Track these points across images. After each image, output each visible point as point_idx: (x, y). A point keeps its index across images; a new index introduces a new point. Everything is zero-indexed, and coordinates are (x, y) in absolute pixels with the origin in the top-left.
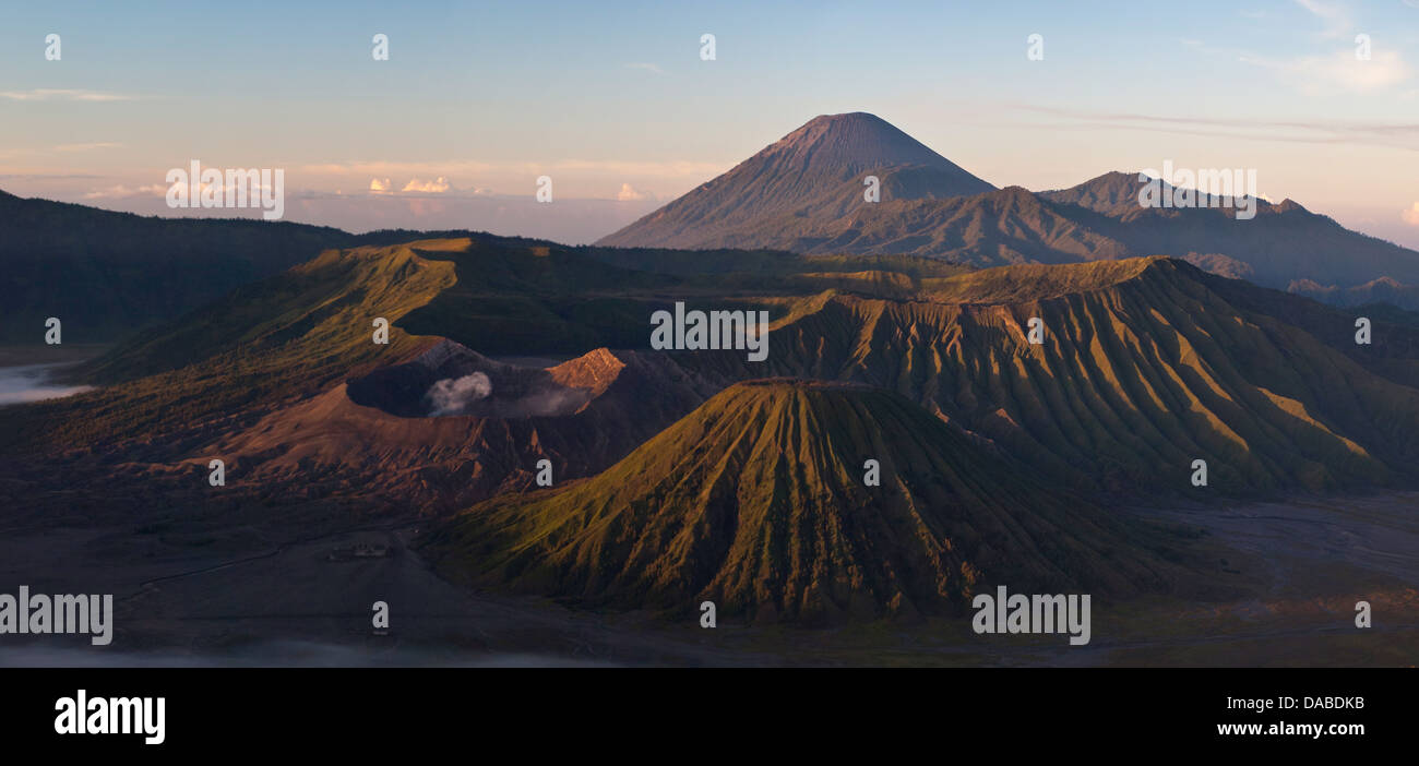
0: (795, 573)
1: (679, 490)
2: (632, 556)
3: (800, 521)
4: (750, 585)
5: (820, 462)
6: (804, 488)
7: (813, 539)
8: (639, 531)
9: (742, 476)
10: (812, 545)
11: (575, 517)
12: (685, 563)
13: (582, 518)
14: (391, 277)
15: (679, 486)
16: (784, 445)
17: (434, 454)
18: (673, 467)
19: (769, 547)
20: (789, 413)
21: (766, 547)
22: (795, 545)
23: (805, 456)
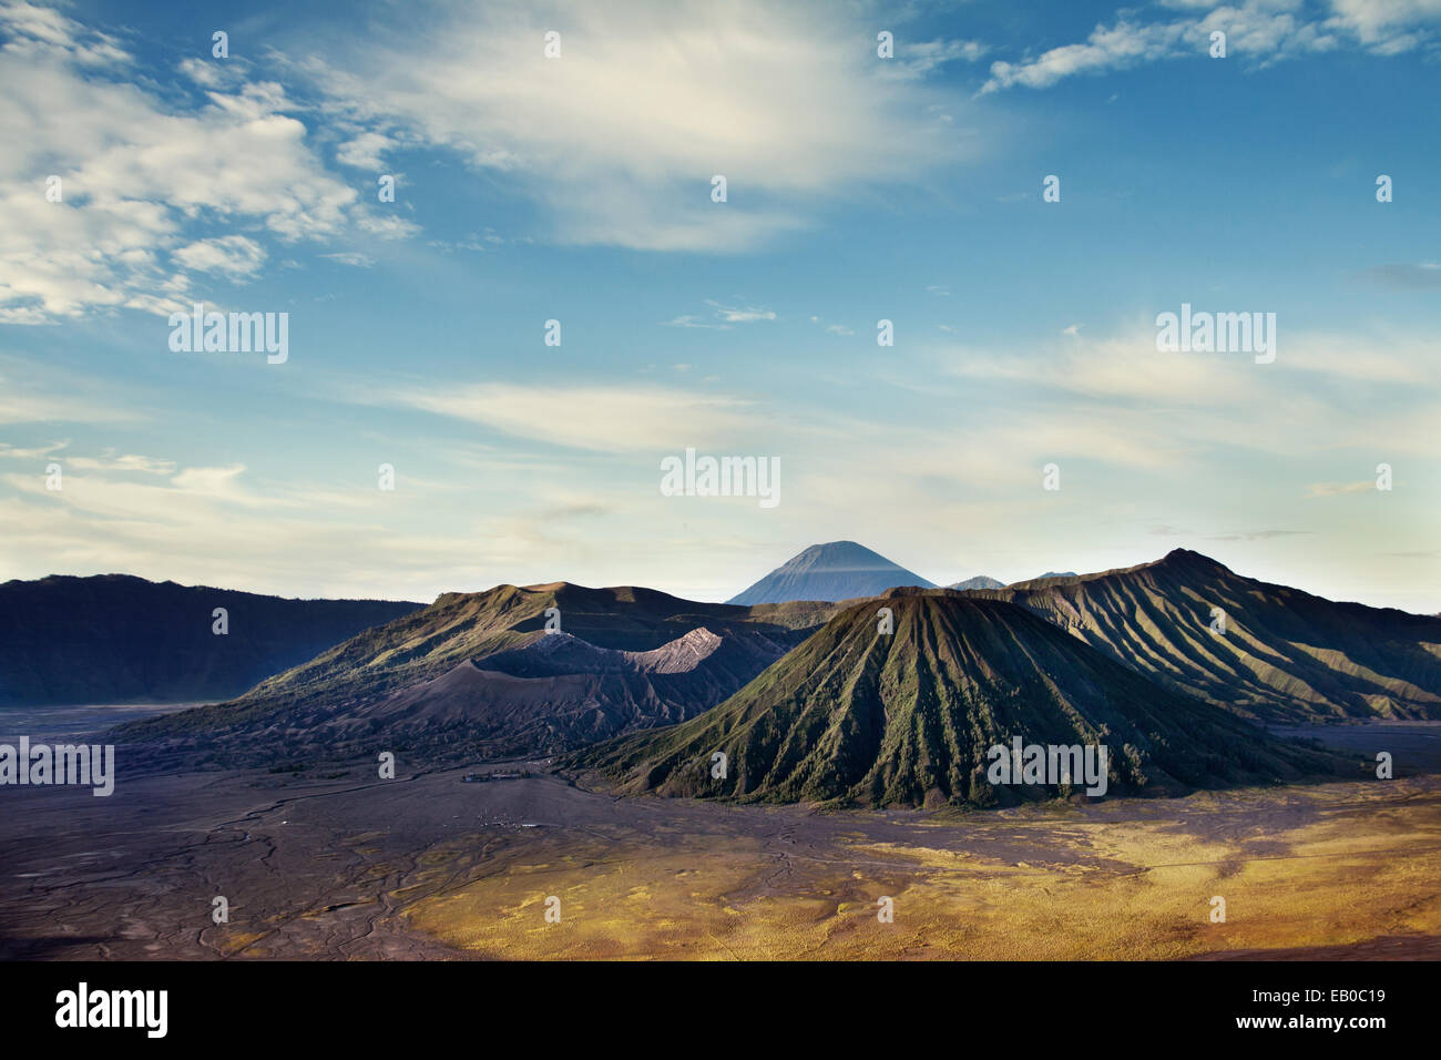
0: (957, 758)
1: (819, 693)
2: (780, 754)
3: (952, 712)
4: (912, 773)
5: (960, 657)
6: (948, 682)
7: (969, 726)
8: (784, 733)
9: (883, 675)
10: (968, 733)
11: (714, 728)
12: (837, 756)
13: (721, 729)
14: (499, 609)
15: (819, 689)
16: (921, 644)
17: (558, 707)
18: (809, 675)
19: (925, 736)
20: (921, 616)
21: (921, 736)
22: (950, 734)
23: (944, 653)
